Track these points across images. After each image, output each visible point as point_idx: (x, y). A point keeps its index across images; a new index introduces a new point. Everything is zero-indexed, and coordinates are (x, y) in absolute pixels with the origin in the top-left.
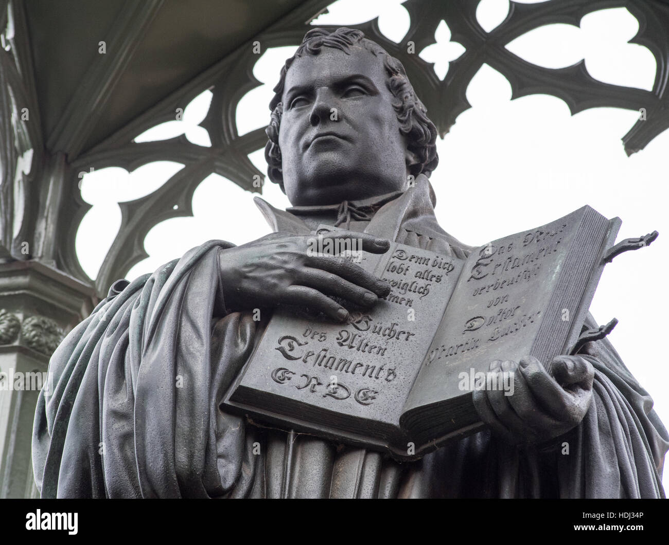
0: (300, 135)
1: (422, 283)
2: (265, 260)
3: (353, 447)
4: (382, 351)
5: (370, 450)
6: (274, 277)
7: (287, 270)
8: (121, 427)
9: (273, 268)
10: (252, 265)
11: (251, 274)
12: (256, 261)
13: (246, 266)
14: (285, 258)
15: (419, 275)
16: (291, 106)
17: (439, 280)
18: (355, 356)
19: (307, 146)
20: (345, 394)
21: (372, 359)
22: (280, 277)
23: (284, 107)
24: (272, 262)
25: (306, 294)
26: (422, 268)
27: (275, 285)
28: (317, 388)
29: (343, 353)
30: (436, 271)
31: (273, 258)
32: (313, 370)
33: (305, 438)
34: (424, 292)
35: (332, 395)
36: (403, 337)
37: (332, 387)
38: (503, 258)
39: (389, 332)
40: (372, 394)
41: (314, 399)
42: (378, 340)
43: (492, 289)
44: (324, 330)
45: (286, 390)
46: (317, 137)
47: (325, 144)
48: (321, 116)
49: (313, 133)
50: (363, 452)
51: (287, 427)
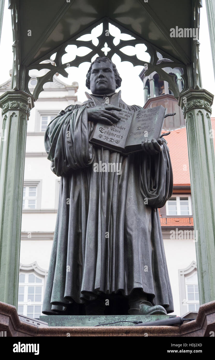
0: (96, 80)
1: (126, 117)
2: (96, 111)
3: (115, 152)
4: (120, 132)
5: (118, 153)
6: (98, 115)
7: (101, 114)
8: (70, 145)
9: (98, 113)
11: (94, 114)
12: (95, 111)
13: (93, 112)
14: (101, 111)
15: (125, 115)
16: (93, 73)
17: (129, 117)
18: (115, 133)
19: (97, 82)
20: (113, 141)
21: (118, 134)
22: (100, 115)
23: (92, 73)
24: (98, 112)
25: (105, 119)
26: (126, 114)
27: (99, 117)
28: (108, 139)
29: (112, 132)
30: (129, 115)
32: (107, 135)
33: (105, 149)
34: (127, 119)
35: (111, 141)
36: (123, 129)
37: (111, 139)
38: (144, 114)
39: (121, 128)
40: (118, 141)
41: (108, 142)
42: (119, 129)
43: (142, 121)
44: (107, 126)
45: (102, 139)
46: (100, 81)
47: (101, 82)
48: (101, 76)
49: (99, 80)
50: (117, 153)
51: (102, 147)
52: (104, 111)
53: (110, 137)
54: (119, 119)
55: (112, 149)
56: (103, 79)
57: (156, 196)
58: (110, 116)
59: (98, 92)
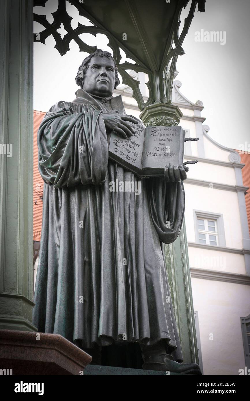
0: (96, 78)
1: (138, 132)
2: (113, 119)
3: (129, 171)
4: (134, 149)
5: (133, 173)
6: (114, 124)
7: (117, 123)
9: (114, 122)
10: (110, 120)
11: (109, 122)
12: (110, 119)
13: (108, 119)
14: (117, 120)
15: (138, 130)
16: (92, 68)
17: (141, 132)
18: (129, 149)
19: (98, 81)
20: (129, 158)
21: (132, 150)
22: (116, 125)
23: (90, 67)
24: (114, 120)
25: (121, 131)
26: (138, 127)
27: (114, 126)
28: (124, 155)
29: (127, 147)
30: (140, 129)
31: (114, 119)
32: (123, 151)
33: (119, 166)
34: (139, 134)
35: (127, 158)
36: (137, 145)
37: (126, 156)
38: (160, 132)
39: (135, 144)
40: (134, 160)
41: (124, 158)
42: (132, 145)
43: (159, 140)
44: (122, 140)
45: (118, 154)
46: (102, 80)
47: (104, 82)
48: (104, 75)
49: (101, 78)
50: (131, 173)
51: (116, 163)
52: (120, 121)
53: (126, 153)
54: (134, 133)
55: (127, 168)
56: (107, 79)
57: (172, 231)
58: (126, 127)
59: (96, 92)
